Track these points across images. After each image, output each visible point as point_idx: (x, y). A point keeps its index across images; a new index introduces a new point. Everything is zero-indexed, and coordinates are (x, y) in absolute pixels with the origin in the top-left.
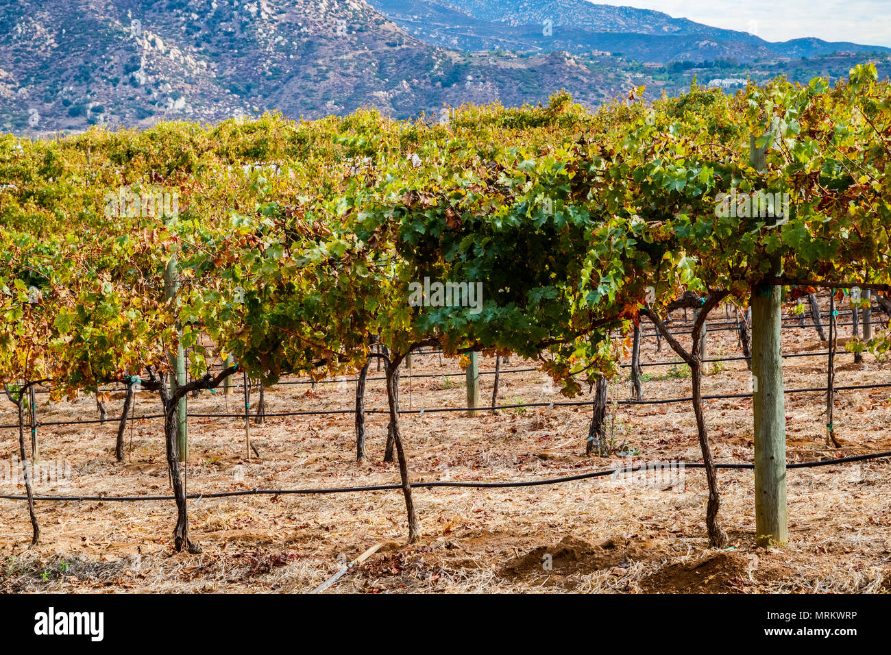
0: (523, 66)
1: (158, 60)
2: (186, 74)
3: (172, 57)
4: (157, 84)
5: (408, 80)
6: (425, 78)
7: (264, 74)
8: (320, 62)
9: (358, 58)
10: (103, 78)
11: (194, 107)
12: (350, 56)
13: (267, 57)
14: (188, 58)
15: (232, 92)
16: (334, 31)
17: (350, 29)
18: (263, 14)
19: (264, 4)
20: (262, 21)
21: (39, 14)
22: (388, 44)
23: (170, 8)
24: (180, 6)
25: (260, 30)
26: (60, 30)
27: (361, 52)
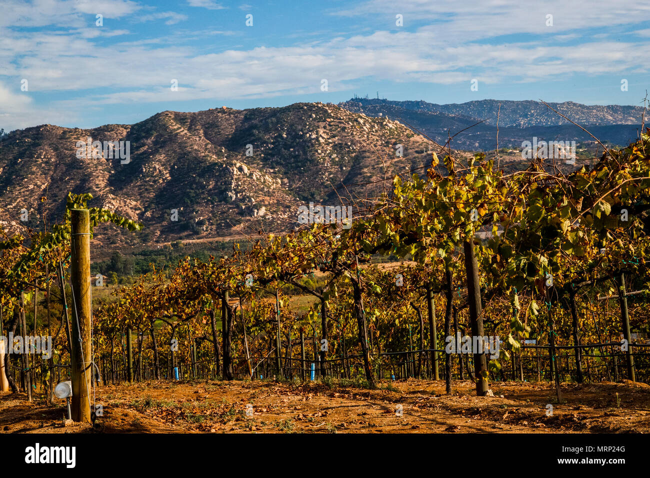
1: (244, 181)
2: (266, 190)
3: (254, 178)
4: (244, 200)
7: (323, 183)
8: (365, 170)
9: (395, 165)
10: (204, 199)
11: (272, 214)
12: (388, 163)
13: (326, 170)
14: (267, 177)
15: (301, 199)
16: (375, 146)
17: (388, 143)
18: (320, 139)
19: (321, 131)
20: (320, 144)
21: (158, 157)
22: (417, 152)
23: (252, 142)
24: (260, 139)
25: (319, 151)
26: (173, 167)
27: (396, 160)
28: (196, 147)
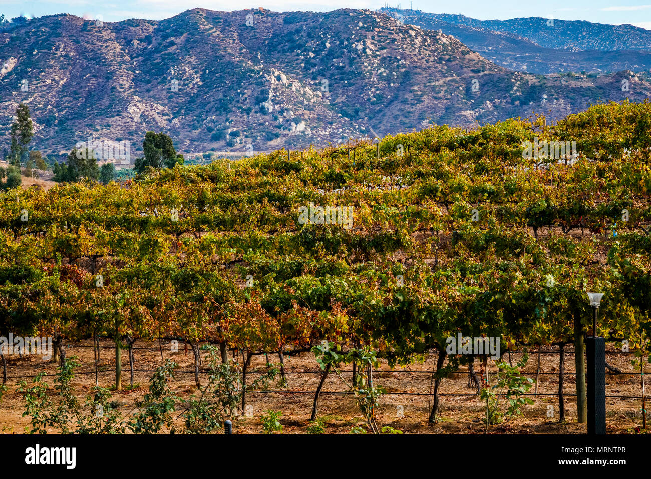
0: (591, 85)
1: (283, 92)
2: (306, 102)
3: (294, 89)
4: (282, 112)
5: (491, 101)
6: (505, 98)
7: (369, 99)
8: (416, 88)
9: (448, 84)
10: (239, 108)
11: (312, 129)
12: (441, 82)
13: (372, 86)
14: (307, 89)
15: (343, 116)
16: (427, 62)
17: (441, 59)
18: (367, 50)
19: (368, 42)
20: (367, 56)
21: (187, 59)
22: (473, 71)
23: (292, 49)
24: (300, 46)
25: (366, 64)
26: (204, 71)
27: (449, 78)
28: (230, 51)
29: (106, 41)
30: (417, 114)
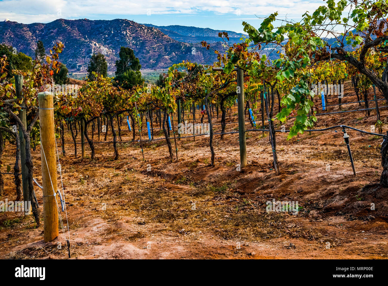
1: (97, 50)
3: (101, 48)
5: (174, 52)
6: (179, 51)
8: (147, 48)
9: (158, 46)
10: (81, 56)
12: (156, 46)
14: (106, 49)
16: (150, 38)
17: (154, 38)
18: (128, 34)
19: (128, 31)
20: (128, 36)
21: (59, 38)
22: (166, 42)
23: (99, 34)
24: (102, 33)
25: (127, 39)
26: (66, 42)
27: (158, 44)
28: (75, 35)
29: (25, 31)
30: (148, 58)
